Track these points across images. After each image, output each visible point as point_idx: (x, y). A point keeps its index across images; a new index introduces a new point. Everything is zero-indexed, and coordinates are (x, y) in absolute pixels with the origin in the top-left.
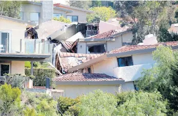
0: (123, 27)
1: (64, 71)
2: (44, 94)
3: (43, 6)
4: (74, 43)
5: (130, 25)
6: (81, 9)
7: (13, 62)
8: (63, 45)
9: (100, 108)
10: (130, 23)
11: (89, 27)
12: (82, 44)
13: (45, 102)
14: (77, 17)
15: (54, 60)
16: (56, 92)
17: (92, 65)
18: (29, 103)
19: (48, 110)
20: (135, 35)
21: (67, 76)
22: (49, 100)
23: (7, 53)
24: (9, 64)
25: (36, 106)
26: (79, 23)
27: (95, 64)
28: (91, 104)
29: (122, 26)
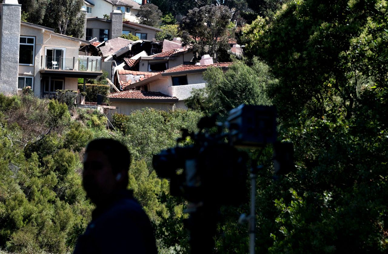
0: (185, 47)
1: (122, 88)
2: (95, 110)
3: (113, 23)
4: (137, 60)
5: (191, 44)
6: (150, 27)
7: (66, 78)
8: (126, 63)
9: (147, 125)
10: (191, 43)
11: (153, 46)
12: (144, 62)
13: (95, 118)
14: (147, 34)
15: (113, 77)
16: (108, 109)
17: (148, 83)
18: (80, 119)
19: (98, 126)
20: (196, 54)
21: (123, 93)
22: (100, 117)
23: (60, 70)
24: (63, 81)
25: (87, 121)
26: (143, 41)
27: (151, 82)
28: (138, 121)
29: (183, 45)
